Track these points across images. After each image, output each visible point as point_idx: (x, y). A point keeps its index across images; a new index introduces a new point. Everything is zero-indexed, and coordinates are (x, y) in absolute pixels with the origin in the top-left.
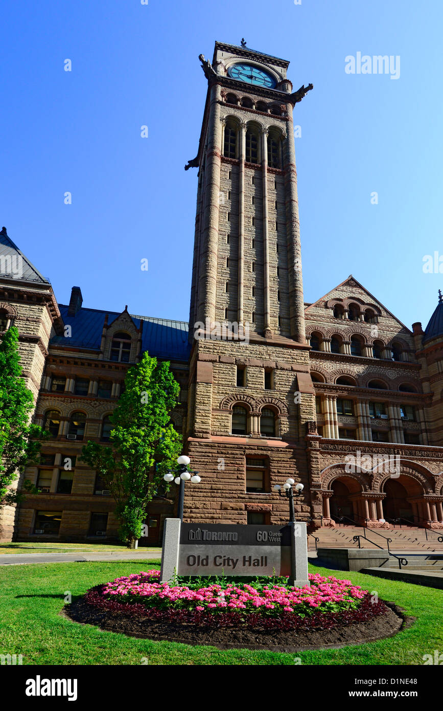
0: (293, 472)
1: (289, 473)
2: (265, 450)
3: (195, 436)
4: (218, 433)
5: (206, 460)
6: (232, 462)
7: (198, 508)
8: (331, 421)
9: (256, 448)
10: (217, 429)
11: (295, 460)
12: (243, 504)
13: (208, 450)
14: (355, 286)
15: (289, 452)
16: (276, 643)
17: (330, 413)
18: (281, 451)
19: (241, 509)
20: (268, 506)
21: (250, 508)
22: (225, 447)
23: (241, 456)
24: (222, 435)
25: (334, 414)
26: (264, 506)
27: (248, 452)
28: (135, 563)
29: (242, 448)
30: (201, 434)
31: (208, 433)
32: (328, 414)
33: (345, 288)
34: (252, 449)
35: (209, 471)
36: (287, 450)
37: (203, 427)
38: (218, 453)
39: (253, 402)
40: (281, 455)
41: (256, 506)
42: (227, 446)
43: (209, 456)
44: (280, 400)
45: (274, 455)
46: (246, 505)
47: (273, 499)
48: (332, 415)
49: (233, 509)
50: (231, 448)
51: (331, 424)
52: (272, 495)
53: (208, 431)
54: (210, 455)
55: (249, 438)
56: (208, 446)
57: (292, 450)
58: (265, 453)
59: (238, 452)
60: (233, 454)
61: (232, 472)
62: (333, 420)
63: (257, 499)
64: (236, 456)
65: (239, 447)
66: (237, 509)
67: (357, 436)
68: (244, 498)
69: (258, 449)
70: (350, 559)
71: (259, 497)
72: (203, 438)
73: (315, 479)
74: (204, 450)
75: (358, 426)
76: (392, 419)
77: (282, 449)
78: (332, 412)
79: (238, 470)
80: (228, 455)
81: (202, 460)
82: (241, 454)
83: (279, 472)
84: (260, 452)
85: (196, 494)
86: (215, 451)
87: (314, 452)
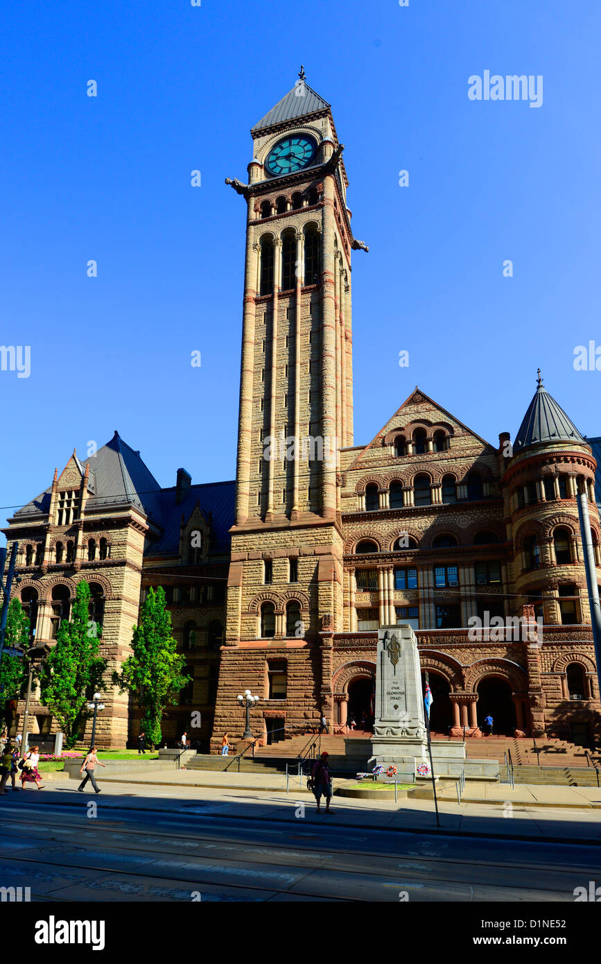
0: (307, 674)
1: (304, 676)
2: (284, 653)
3: (225, 645)
4: (247, 638)
5: (233, 668)
6: (255, 668)
7: (226, 717)
9: (276, 651)
10: (246, 634)
11: (311, 661)
12: (261, 712)
13: (235, 658)
14: (422, 402)
15: (306, 652)
17: (384, 590)
18: (298, 652)
19: (259, 717)
20: (282, 713)
21: (267, 716)
22: (250, 653)
23: (262, 661)
24: (249, 640)
26: (278, 713)
27: (269, 656)
29: (263, 653)
30: (231, 642)
31: (236, 640)
32: (382, 592)
33: (408, 409)
34: (272, 653)
35: (237, 679)
36: (304, 650)
37: (232, 634)
38: (244, 660)
39: (277, 600)
40: (297, 657)
41: (273, 713)
42: (251, 651)
43: (236, 664)
44: (302, 592)
45: (292, 657)
46: (264, 713)
47: (288, 706)
48: (387, 592)
49: (253, 717)
50: (255, 653)
52: (287, 701)
53: (236, 638)
54: (237, 662)
55: (272, 640)
56: (235, 653)
57: (309, 650)
58: (283, 655)
59: (259, 657)
60: (256, 660)
61: (254, 679)
63: (274, 706)
64: (258, 662)
65: (261, 651)
66: (256, 717)
68: (262, 705)
69: (278, 652)
71: (275, 703)
72: (231, 646)
73: (325, 681)
74: (232, 658)
75: (418, 601)
77: (299, 650)
78: (387, 587)
79: (259, 677)
80: (251, 662)
81: (230, 668)
82: (263, 659)
83: (295, 676)
84: (279, 655)
85: (225, 703)
86: (241, 658)
87: (326, 651)
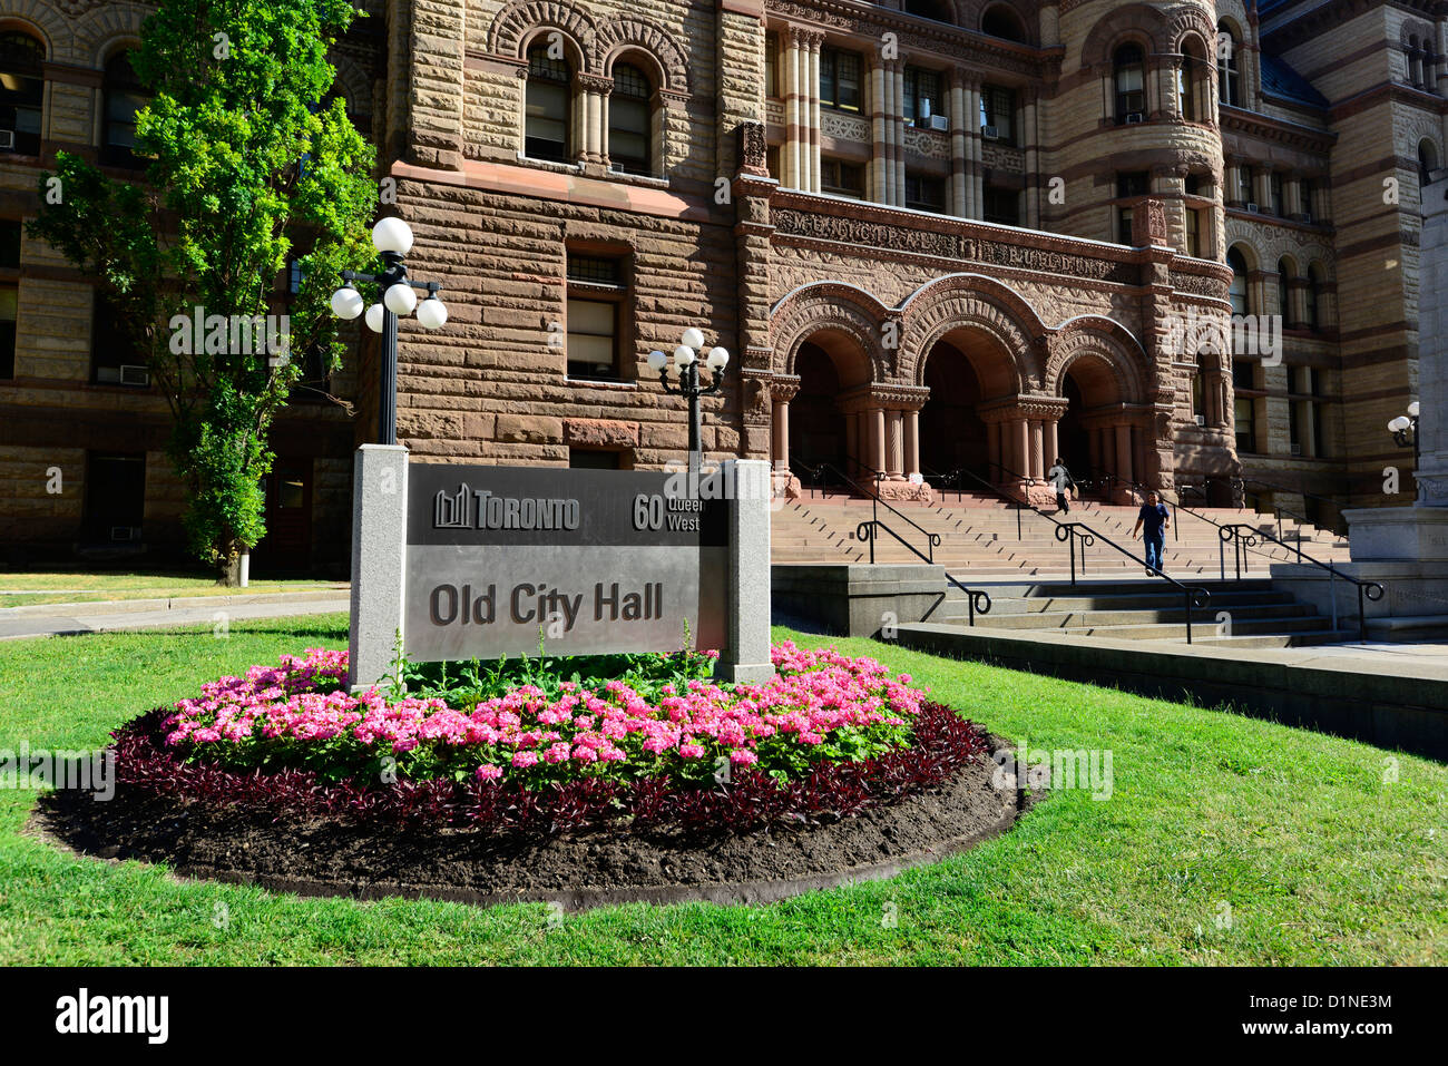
0: (696, 307)
1: (686, 313)
2: (622, 224)
3: (412, 159)
4: (487, 151)
5: (449, 254)
6: (527, 263)
7: (428, 435)
8: (802, 129)
9: (596, 213)
10: (482, 135)
11: (703, 266)
12: (558, 422)
13: (454, 216)
15: (689, 233)
16: (721, 875)
17: (802, 99)
18: (667, 229)
19: (552, 441)
20: (625, 430)
21: (578, 437)
22: (507, 207)
23: (552, 244)
24: (495, 160)
25: (812, 101)
26: (617, 430)
27: (574, 227)
28: (251, 632)
29: (554, 213)
30: (433, 150)
31: (453, 147)
32: (797, 102)
34: (584, 218)
35: (460, 295)
36: (685, 226)
37: (437, 122)
38: (485, 228)
39: (588, 35)
40: (666, 246)
41: (595, 428)
42: (513, 201)
43: (456, 239)
44: (666, 34)
45: (647, 244)
46: (566, 426)
47: (643, 405)
48: (807, 104)
49: (529, 440)
50: (524, 209)
51: (802, 140)
52: (640, 389)
53: (454, 139)
54: (461, 233)
55: (577, 174)
56: (452, 198)
57: (697, 228)
58: (620, 233)
59: (543, 228)
60: (528, 234)
61: (527, 302)
62: (807, 125)
63: (597, 403)
64: (538, 243)
65: (548, 208)
66: (540, 441)
67: (868, 189)
68: (560, 400)
69: (602, 219)
70: (853, 597)
71: (602, 395)
72: (437, 165)
73: (755, 335)
74: (441, 215)
75: (871, 150)
76: (957, 132)
77: (667, 222)
78: (807, 94)
79: (544, 297)
80: (514, 239)
81: (438, 253)
82: (554, 237)
83: (659, 309)
84: (607, 231)
85: (419, 382)
86: (476, 220)
87: (757, 239)
